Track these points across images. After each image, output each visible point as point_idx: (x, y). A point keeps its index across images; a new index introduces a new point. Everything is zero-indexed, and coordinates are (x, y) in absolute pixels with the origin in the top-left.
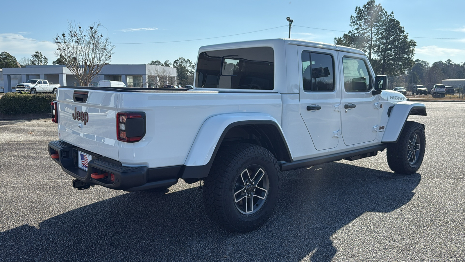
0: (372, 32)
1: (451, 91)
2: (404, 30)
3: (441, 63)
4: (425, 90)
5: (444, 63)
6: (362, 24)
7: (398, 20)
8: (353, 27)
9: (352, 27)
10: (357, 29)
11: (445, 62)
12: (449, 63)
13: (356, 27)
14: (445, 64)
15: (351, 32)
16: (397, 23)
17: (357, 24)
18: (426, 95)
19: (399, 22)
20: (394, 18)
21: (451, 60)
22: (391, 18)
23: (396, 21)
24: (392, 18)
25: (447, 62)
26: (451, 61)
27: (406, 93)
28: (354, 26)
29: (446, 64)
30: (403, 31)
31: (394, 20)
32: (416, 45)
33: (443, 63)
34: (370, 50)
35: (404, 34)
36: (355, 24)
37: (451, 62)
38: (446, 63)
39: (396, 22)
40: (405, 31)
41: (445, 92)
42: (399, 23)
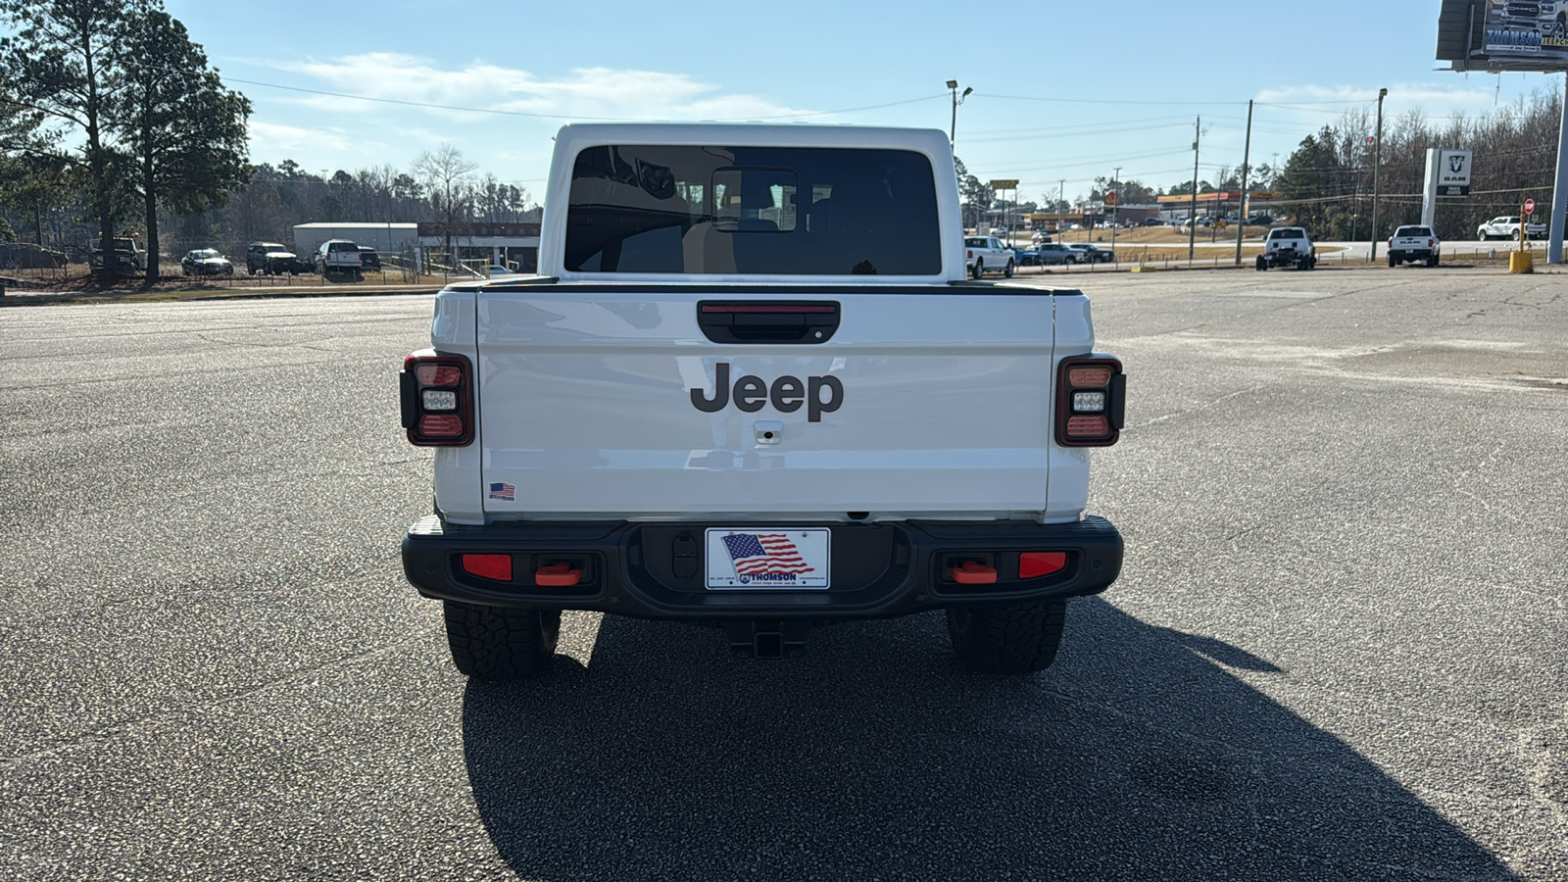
0: (92, 52)
1: (370, 261)
2: (205, 57)
3: (268, 170)
4: (291, 258)
5: (276, 169)
6: (46, 18)
7: (178, 19)
8: (10, 23)
9: (8, 26)
10: (28, 34)
11: (280, 167)
12: (290, 170)
13: (24, 25)
14: (279, 173)
15: (11, 42)
16: (176, 30)
17: (26, 15)
18: (296, 274)
19: (182, 26)
20: (164, 11)
21: (295, 162)
22: (154, 8)
23: (171, 20)
24: (158, 10)
25: (284, 169)
26: (296, 165)
27: (232, 270)
28: (14, 20)
29: (284, 175)
30: (202, 61)
31: (165, 18)
32: (252, 108)
33: (272, 169)
34: (92, 118)
35: (205, 68)
36: (18, 14)
37: (296, 170)
38: (283, 171)
39: (172, 26)
40: (207, 59)
41: (360, 265)
42: (184, 30)
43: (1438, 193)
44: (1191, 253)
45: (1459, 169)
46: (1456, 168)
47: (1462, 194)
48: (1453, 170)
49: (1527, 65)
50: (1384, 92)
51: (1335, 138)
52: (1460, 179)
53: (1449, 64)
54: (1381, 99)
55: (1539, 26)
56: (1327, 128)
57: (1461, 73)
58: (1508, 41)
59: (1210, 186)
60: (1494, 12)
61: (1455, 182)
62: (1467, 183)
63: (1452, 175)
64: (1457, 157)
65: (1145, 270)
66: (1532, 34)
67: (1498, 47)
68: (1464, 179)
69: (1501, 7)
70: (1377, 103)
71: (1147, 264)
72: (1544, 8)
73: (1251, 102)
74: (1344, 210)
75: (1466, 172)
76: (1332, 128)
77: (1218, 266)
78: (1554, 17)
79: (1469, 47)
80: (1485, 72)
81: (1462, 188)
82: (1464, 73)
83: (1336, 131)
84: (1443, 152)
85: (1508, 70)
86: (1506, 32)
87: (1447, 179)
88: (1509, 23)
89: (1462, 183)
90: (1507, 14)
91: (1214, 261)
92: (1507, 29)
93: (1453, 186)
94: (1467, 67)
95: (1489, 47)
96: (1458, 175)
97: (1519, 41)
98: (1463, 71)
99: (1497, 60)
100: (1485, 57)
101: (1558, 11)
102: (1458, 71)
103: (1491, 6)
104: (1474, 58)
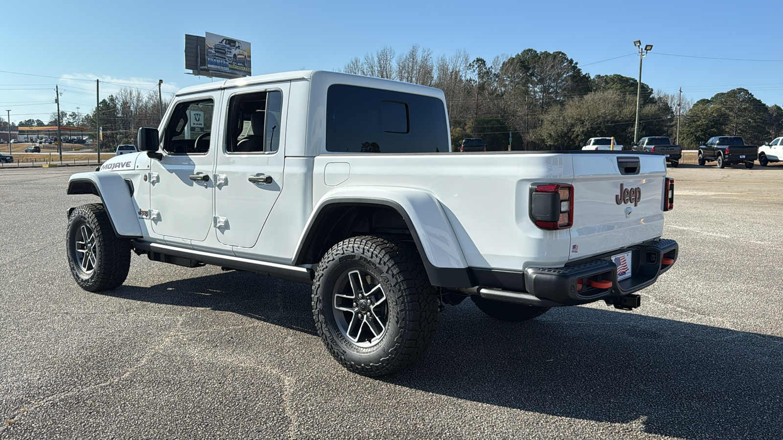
43: (191, 131)
44: (61, 157)
45: (199, 120)
46: (197, 119)
47: (201, 131)
48: (196, 120)
49: (225, 75)
50: (161, 81)
51: (117, 101)
52: (200, 124)
53: (191, 71)
54: (160, 84)
55: (227, 59)
56: (112, 96)
57: (197, 76)
58: (216, 64)
59: (42, 123)
60: (209, 50)
61: (198, 126)
62: (202, 126)
63: (196, 122)
64: (197, 114)
65: (50, 166)
66: (224, 62)
67: (213, 66)
68: (201, 124)
69: (211, 49)
70: (158, 86)
71: (52, 163)
72: (228, 51)
73: (98, 80)
74: (126, 137)
75: (202, 122)
76: (114, 96)
77: (76, 164)
78: (232, 56)
79: (199, 65)
80: (205, 77)
81: (201, 128)
82: (198, 76)
83: (117, 98)
84: (191, 112)
85: (216, 77)
86: (215, 60)
87: (194, 124)
88: (215, 56)
89: (200, 126)
90: (214, 52)
91: (73, 162)
92: (215, 58)
93: (197, 127)
94: (199, 74)
95: (209, 66)
96: (199, 123)
97: (220, 65)
98: (197, 75)
99: (213, 72)
100: (208, 70)
101: (233, 54)
102: (195, 75)
103: (208, 48)
104: (201, 70)
